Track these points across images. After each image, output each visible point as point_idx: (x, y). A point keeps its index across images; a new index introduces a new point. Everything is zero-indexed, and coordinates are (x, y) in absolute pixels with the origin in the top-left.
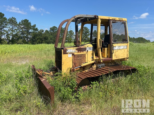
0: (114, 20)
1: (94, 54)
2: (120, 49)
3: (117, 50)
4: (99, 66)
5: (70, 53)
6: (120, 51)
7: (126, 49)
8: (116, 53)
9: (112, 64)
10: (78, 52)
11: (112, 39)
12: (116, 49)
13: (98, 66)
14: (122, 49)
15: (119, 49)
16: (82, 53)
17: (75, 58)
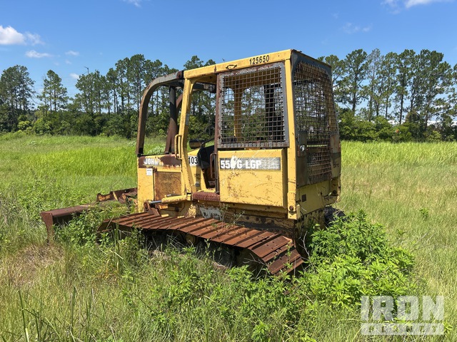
0: (231, 71)
1: (202, 177)
2: (248, 170)
3: (237, 172)
4: (205, 213)
5: (150, 168)
6: (247, 175)
7: (275, 170)
8: (232, 181)
9: (248, 218)
10: (165, 166)
11: (218, 133)
12: (233, 167)
13: (202, 212)
14: (255, 170)
15: (244, 169)
16: (172, 170)
17: (160, 181)
